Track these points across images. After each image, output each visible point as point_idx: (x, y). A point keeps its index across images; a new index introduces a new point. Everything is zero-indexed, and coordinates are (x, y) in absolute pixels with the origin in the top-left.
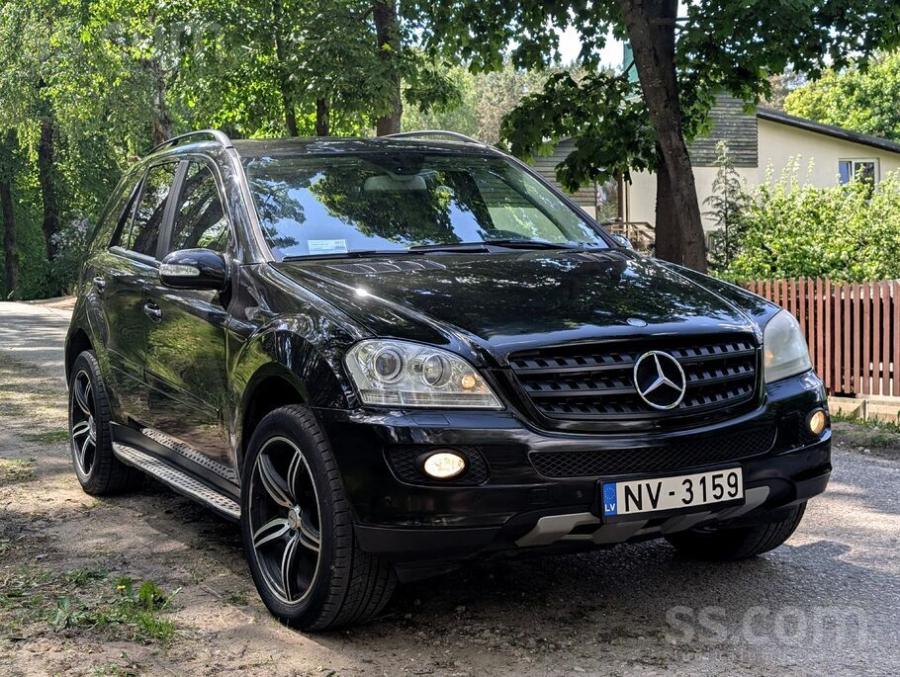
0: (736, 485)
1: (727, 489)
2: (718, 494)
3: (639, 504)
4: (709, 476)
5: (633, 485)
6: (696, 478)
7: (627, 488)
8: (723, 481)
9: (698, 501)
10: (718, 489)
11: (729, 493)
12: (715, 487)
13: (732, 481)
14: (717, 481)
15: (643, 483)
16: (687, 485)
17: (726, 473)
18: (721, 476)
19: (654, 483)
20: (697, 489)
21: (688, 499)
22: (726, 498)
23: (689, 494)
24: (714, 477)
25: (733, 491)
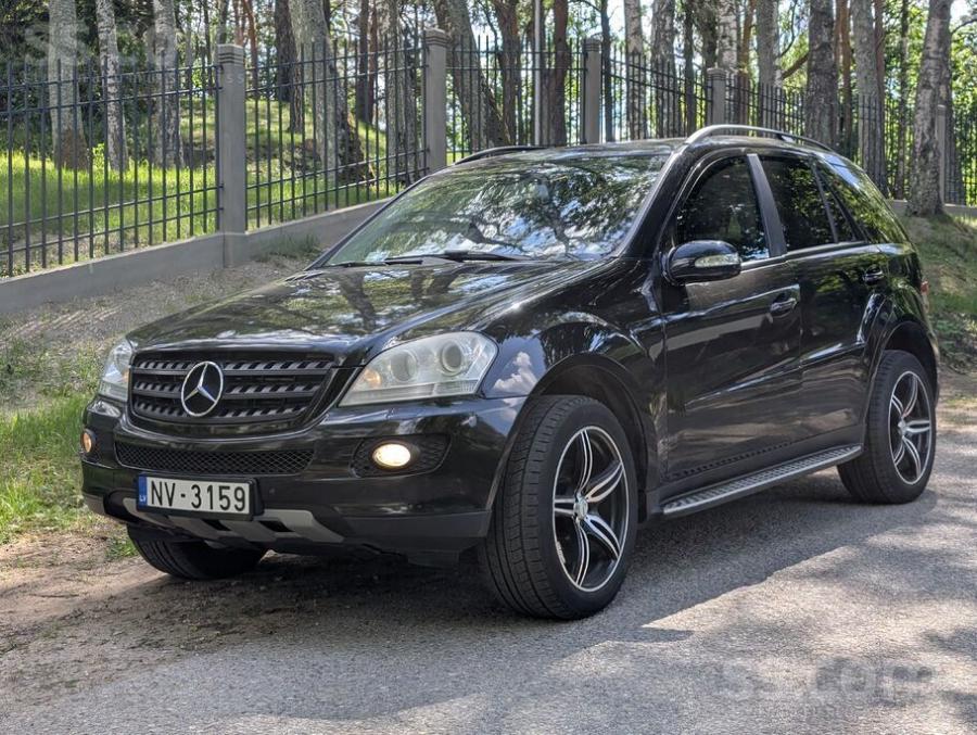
0: (243, 500)
1: (234, 502)
2: (225, 505)
3: (160, 499)
4: (216, 486)
5: (157, 481)
6: (204, 485)
7: (153, 483)
8: (230, 493)
9: (205, 507)
10: (225, 500)
11: (236, 507)
12: (222, 497)
13: (240, 495)
14: (224, 492)
15: (163, 480)
16: (196, 491)
17: (233, 486)
18: (228, 488)
19: (170, 482)
20: (205, 495)
21: (196, 503)
22: (232, 510)
23: (197, 499)
24: (221, 488)
25: (240, 505)
